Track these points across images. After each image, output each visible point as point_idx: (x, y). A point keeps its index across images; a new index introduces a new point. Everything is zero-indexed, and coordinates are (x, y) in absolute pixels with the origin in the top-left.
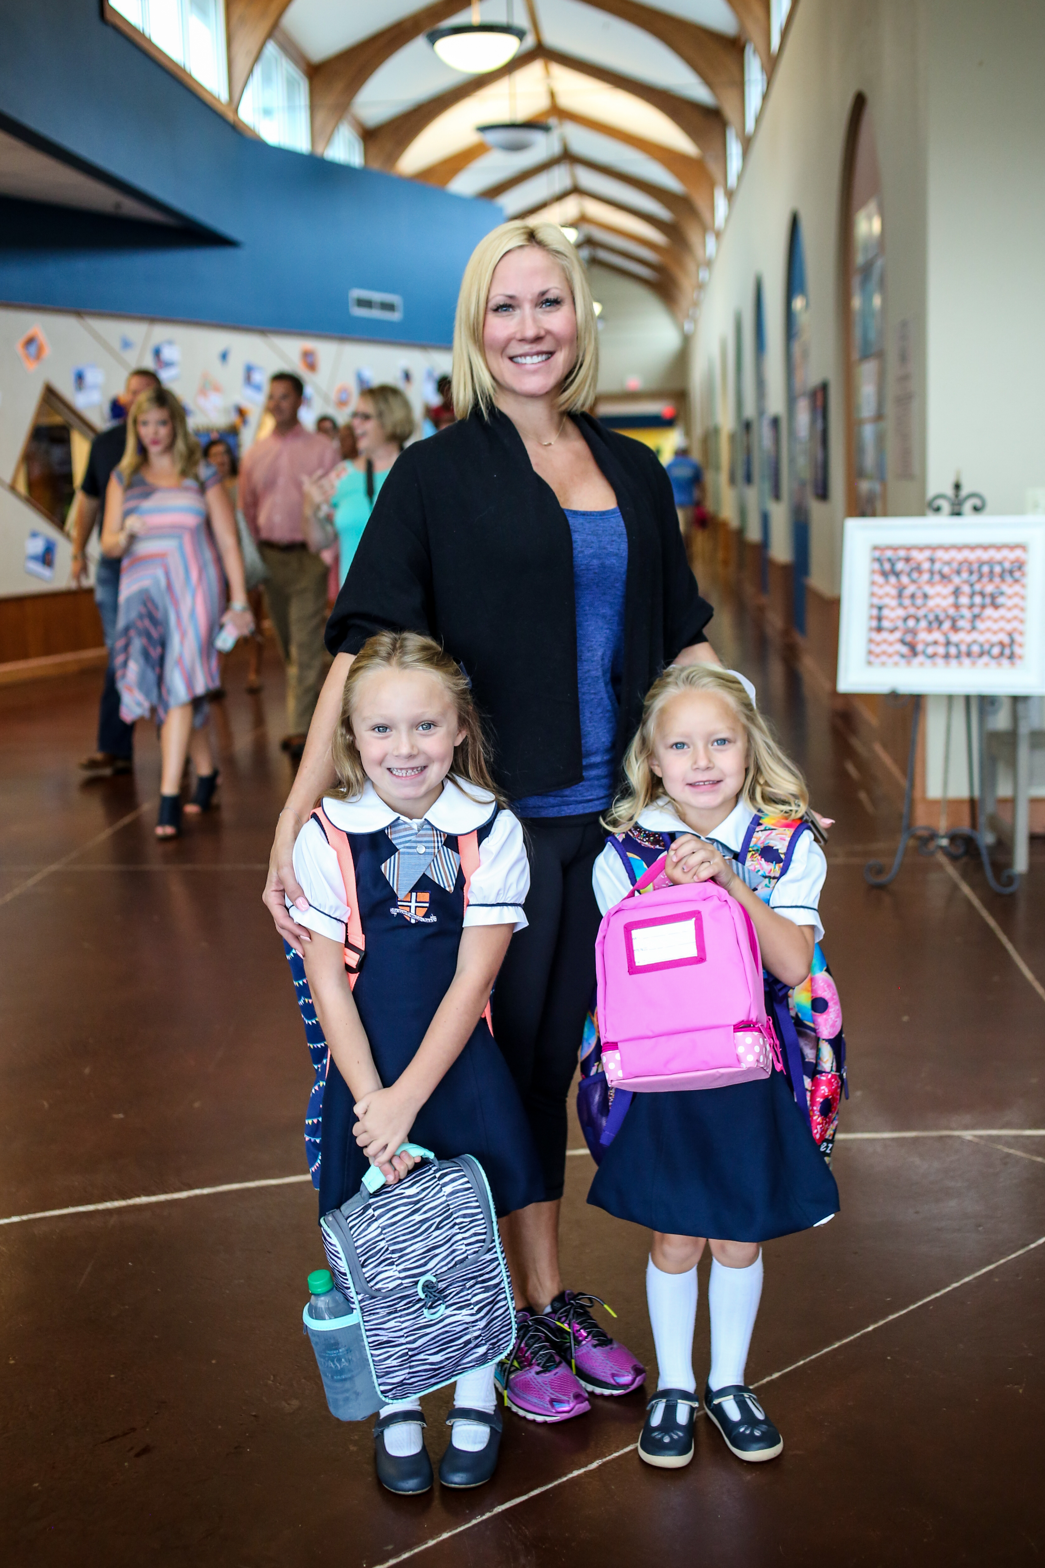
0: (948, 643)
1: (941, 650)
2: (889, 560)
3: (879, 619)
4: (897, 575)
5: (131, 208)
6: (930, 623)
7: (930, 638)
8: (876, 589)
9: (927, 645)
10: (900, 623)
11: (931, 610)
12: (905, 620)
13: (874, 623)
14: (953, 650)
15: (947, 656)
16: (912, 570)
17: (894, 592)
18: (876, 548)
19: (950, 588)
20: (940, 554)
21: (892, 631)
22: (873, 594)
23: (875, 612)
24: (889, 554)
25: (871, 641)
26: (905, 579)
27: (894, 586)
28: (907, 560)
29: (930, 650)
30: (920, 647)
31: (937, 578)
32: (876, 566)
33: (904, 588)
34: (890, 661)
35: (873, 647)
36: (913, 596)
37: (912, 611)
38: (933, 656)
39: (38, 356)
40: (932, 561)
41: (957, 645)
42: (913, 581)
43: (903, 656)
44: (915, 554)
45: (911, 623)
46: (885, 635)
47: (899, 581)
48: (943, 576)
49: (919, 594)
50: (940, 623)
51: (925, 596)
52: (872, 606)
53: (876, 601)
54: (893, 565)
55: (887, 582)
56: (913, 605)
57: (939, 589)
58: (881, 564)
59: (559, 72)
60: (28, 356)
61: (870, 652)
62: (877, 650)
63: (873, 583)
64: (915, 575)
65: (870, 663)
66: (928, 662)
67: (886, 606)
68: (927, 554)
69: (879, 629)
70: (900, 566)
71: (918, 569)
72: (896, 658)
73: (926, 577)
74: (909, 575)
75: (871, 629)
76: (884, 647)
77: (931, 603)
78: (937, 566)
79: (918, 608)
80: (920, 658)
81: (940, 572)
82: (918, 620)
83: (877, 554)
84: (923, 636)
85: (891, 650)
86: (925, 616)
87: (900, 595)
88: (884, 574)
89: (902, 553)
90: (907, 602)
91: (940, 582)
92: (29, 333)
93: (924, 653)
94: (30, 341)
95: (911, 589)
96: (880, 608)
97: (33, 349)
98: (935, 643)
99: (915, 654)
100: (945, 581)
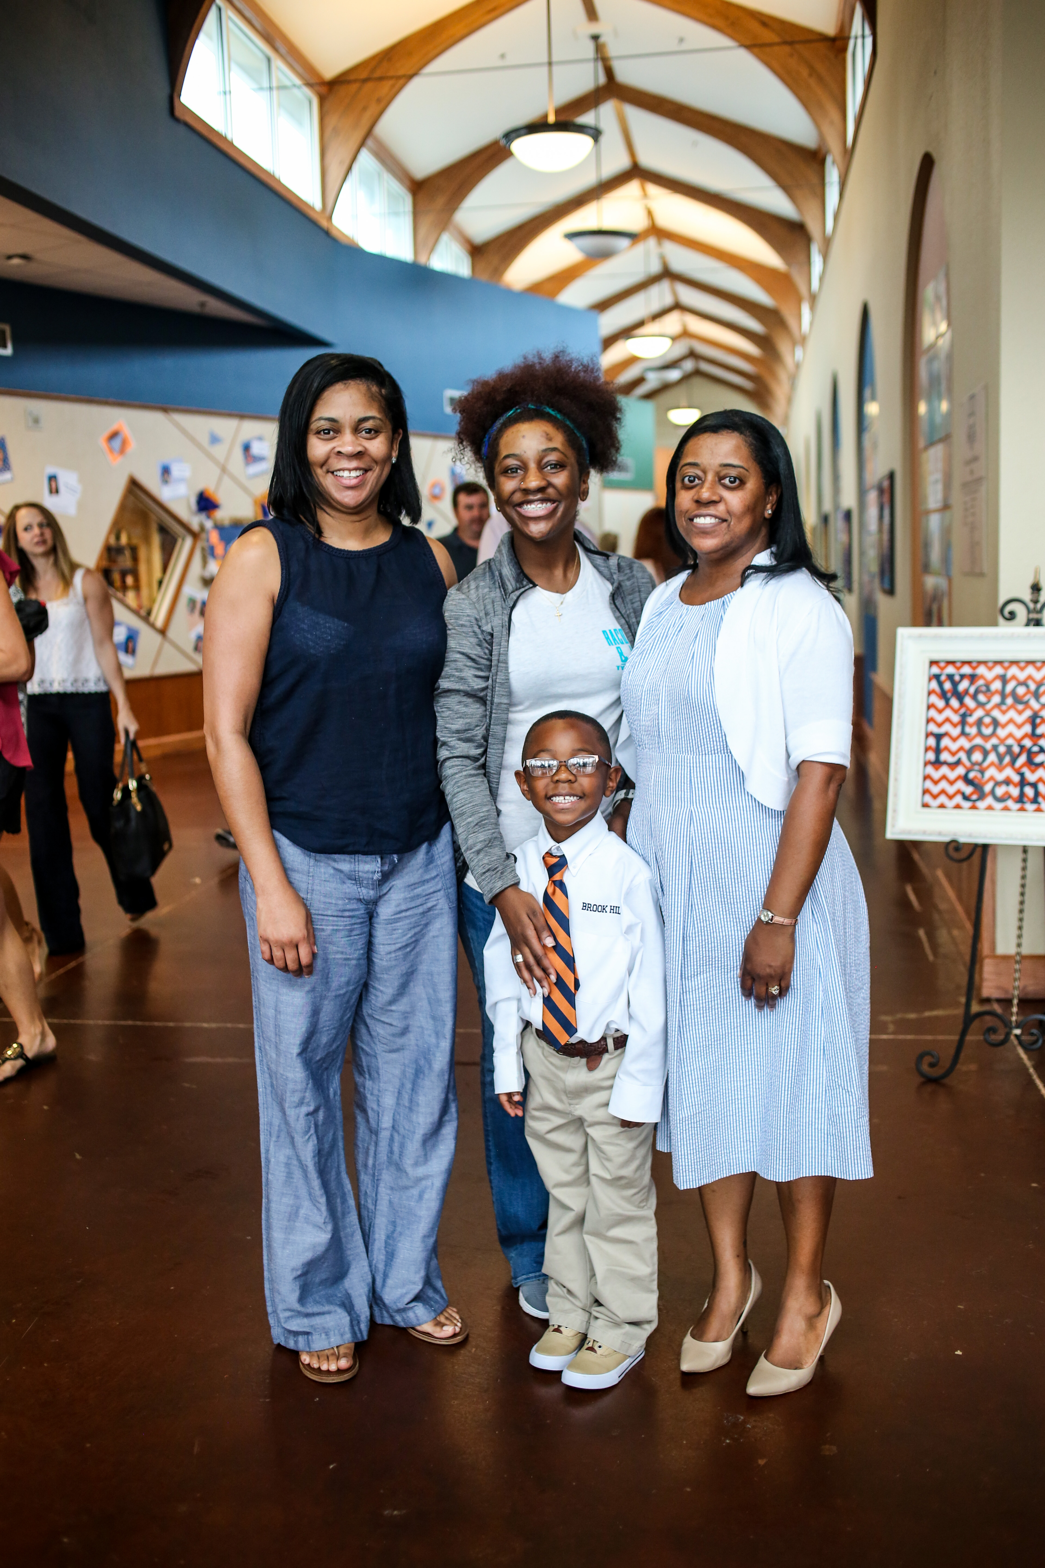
0: (1023, 783)
1: (1015, 792)
2: (950, 677)
3: (938, 751)
4: (960, 697)
6: (1001, 758)
7: (1000, 777)
8: (933, 713)
9: (998, 784)
10: (962, 756)
11: (1002, 741)
12: (969, 753)
13: (931, 756)
14: (1029, 791)
15: (1021, 799)
16: (977, 691)
17: (956, 718)
18: (933, 663)
19: (1028, 713)
20: (1014, 671)
21: (953, 766)
22: (929, 720)
23: (932, 742)
24: (950, 670)
25: (926, 777)
26: (969, 702)
27: (956, 711)
28: (973, 678)
29: (1000, 791)
30: (988, 788)
31: (1009, 701)
32: (934, 685)
33: (970, 712)
34: (950, 804)
35: (929, 784)
36: (979, 723)
37: (978, 741)
38: (1007, 796)
40: (1004, 680)
41: (1034, 785)
42: (981, 705)
43: (966, 798)
44: (981, 670)
45: (977, 756)
46: (944, 770)
47: (962, 704)
48: (1018, 700)
49: (987, 720)
50: (1014, 758)
51: (995, 723)
52: (928, 735)
53: (932, 728)
54: (955, 684)
55: (948, 704)
56: (980, 733)
57: (1012, 714)
58: (941, 684)
61: (926, 792)
62: (935, 790)
63: (929, 707)
64: (982, 698)
65: (925, 805)
66: (998, 806)
67: (946, 734)
68: (998, 670)
69: (937, 763)
70: (963, 685)
71: (987, 690)
72: (958, 799)
73: (996, 699)
74: (974, 697)
75: (926, 764)
76: (944, 785)
77: (1002, 733)
78: (1009, 687)
79: (986, 738)
80: (989, 800)
81: (1013, 693)
82: (986, 754)
83: (935, 670)
84: (992, 772)
85: (951, 790)
86: (995, 748)
87: (963, 722)
88: (943, 695)
89: (966, 670)
90: (973, 731)
91: (1012, 707)
93: (992, 792)
95: (979, 713)
96: (939, 737)
98: (1008, 782)
99: (982, 796)
100: (1020, 707)
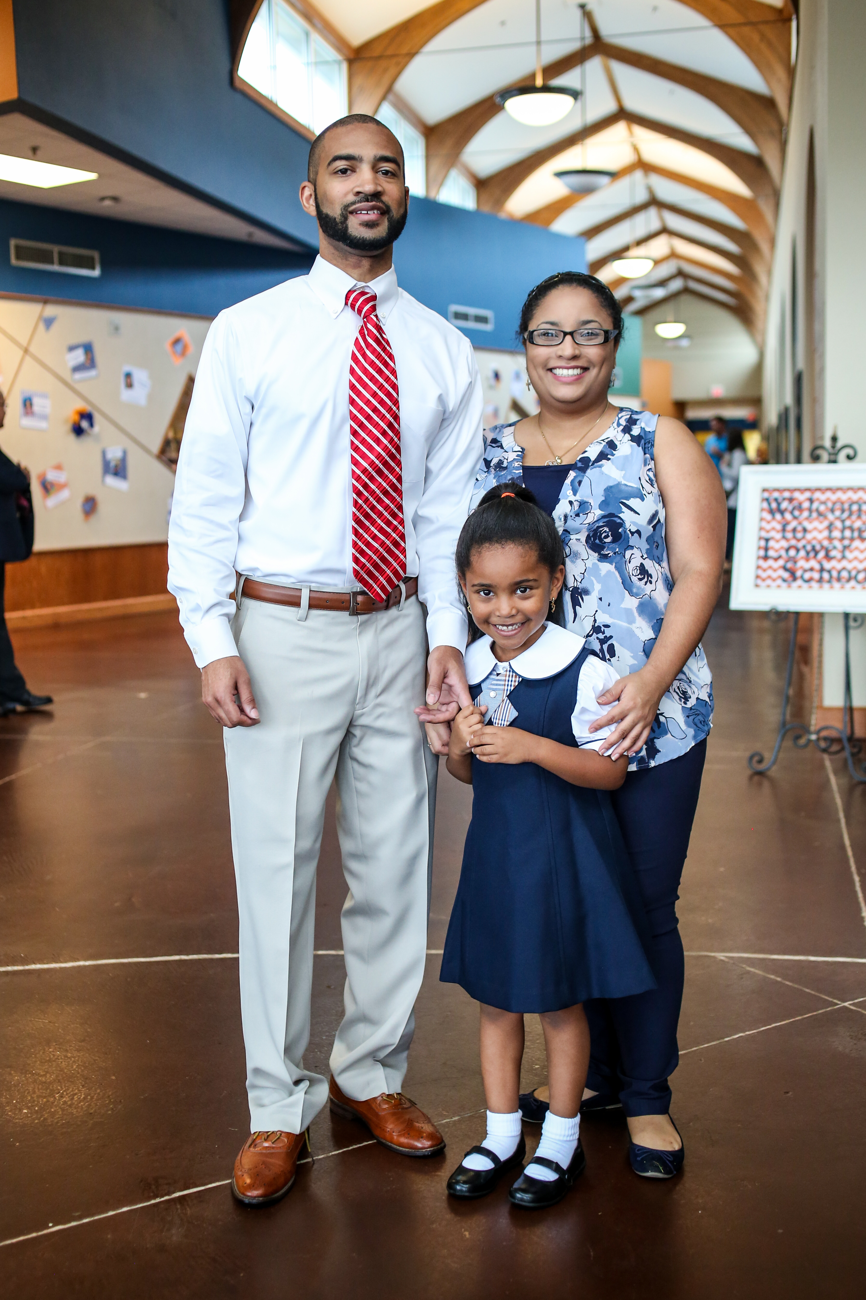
0: (822, 570)
1: (816, 576)
2: (776, 500)
3: (766, 549)
4: (782, 512)
5: (262, 237)
6: (808, 553)
7: (807, 565)
8: (764, 524)
9: (805, 571)
10: (783, 553)
11: (809, 542)
12: (787, 550)
13: (762, 553)
14: (826, 576)
15: (821, 580)
16: (794, 509)
17: (779, 527)
18: (764, 490)
19: (826, 523)
20: (817, 495)
21: (776, 559)
22: (761, 529)
23: (763, 543)
24: (776, 495)
25: (758, 567)
26: (788, 516)
27: (779, 522)
28: (791, 500)
29: (807, 576)
30: (799, 573)
31: (815, 515)
32: (765, 505)
33: (788, 523)
34: (774, 584)
35: (760, 572)
36: (794, 530)
37: (793, 542)
38: (811, 580)
39: (183, 353)
40: (811, 501)
41: (829, 572)
42: (795, 518)
43: (784, 580)
44: (797, 495)
45: (792, 553)
46: (770, 562)
47: (783, 517)
48: (820, 514)
49: (799, 528)
50: (816, 553)
51: (805, 530)
52: (760, 538)
53: (764, 534)
54: (779, 504)
55: (774, 518)
56: (794, 537)
57: (816, 524)
58: (769, 504)
59: (640, 132)
60: (175, 353)
61: (758, 577)
62: (764, 575)
63: (762, 519)
64: (796, 513)
65: (757, 586)
66: (805, 585)
67: (772, 538)
68: (807, 495)
69: (766, 558)
70: (784, 505)
71: (800, 508)
72: (779, 582)
73: (806, 514)
74: (792, 513)
75: (759, 558)
76: (770, 572)
77: (809, 536)
78: (815, 505)
79: (799, 540)
80: (799, 582)
81: (817, 510)
82: (798, 550)
83: (766, 495)
84: (802, 563)
85: (775, 575)
86: (804, 547)
87: (784, 530)
88: (771, 512)
89: (787, 494)
90: (789, 535)
91: (817, 519)
92: (176, 335)
93: (802, 577)
94: (177, 341)
95: (794, 524)
96: (767, 540)
97: (179, 348)
98: (812, 569)
99: (795, 578)
100: (821, 518)
